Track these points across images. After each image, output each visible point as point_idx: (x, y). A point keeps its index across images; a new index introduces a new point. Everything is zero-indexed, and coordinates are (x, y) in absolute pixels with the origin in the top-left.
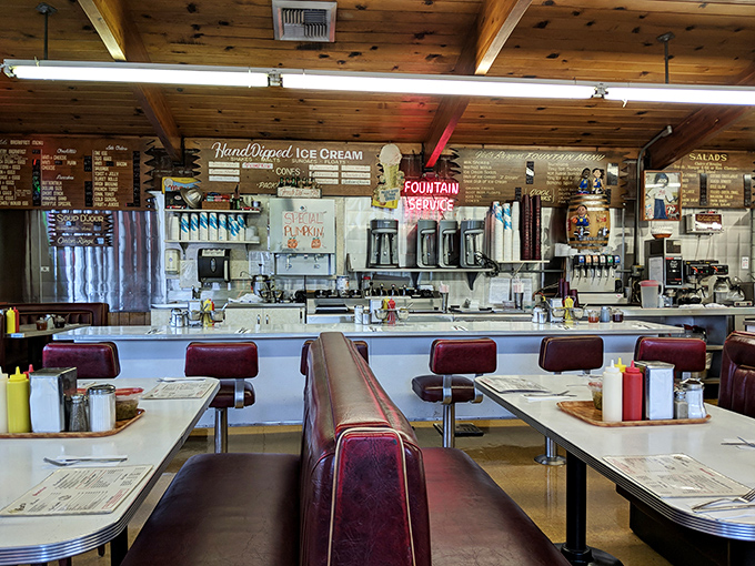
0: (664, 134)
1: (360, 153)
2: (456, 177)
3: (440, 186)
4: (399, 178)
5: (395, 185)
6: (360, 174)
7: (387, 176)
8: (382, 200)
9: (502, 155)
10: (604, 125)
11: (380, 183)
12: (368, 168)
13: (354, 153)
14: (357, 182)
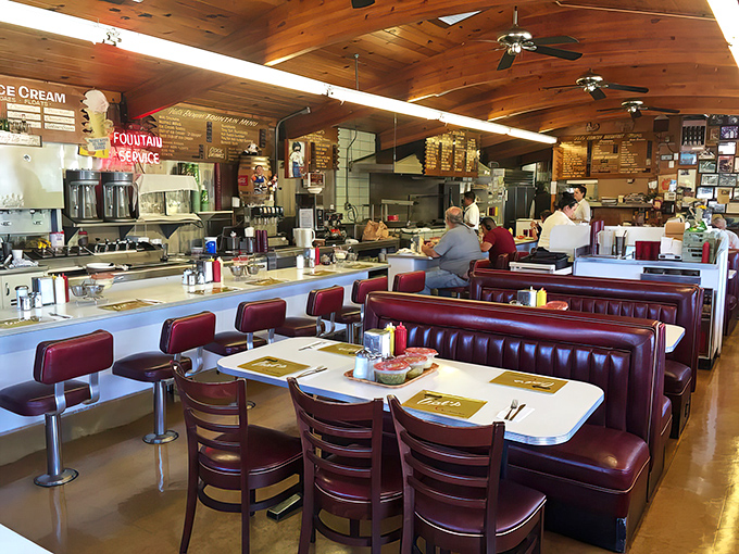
0: (303, 112)
1: (63, 95)
2: (153, 130)
3: (146, 139)
4: (108, 126)
5: (103, 134)
6: (65, 119)
7: (93, 123)
8: (91, 148)
9: (189, 113)
10: (274, 101)
11: (85, 131)
12: (72, 113)
13: (57, 94)
14: (61, 127)
